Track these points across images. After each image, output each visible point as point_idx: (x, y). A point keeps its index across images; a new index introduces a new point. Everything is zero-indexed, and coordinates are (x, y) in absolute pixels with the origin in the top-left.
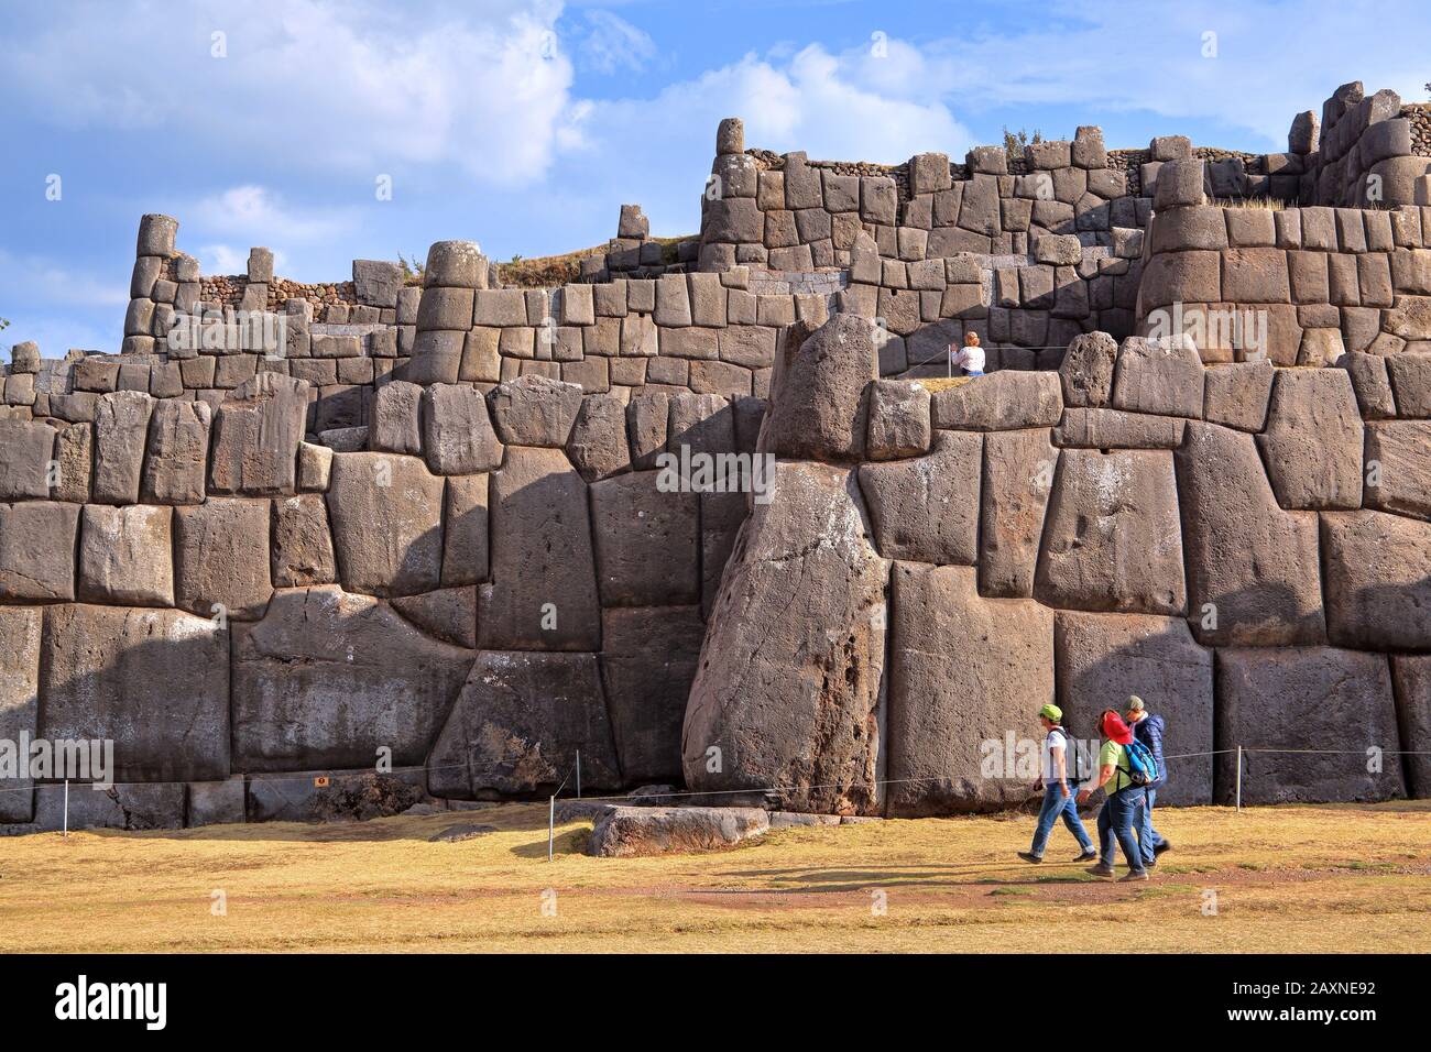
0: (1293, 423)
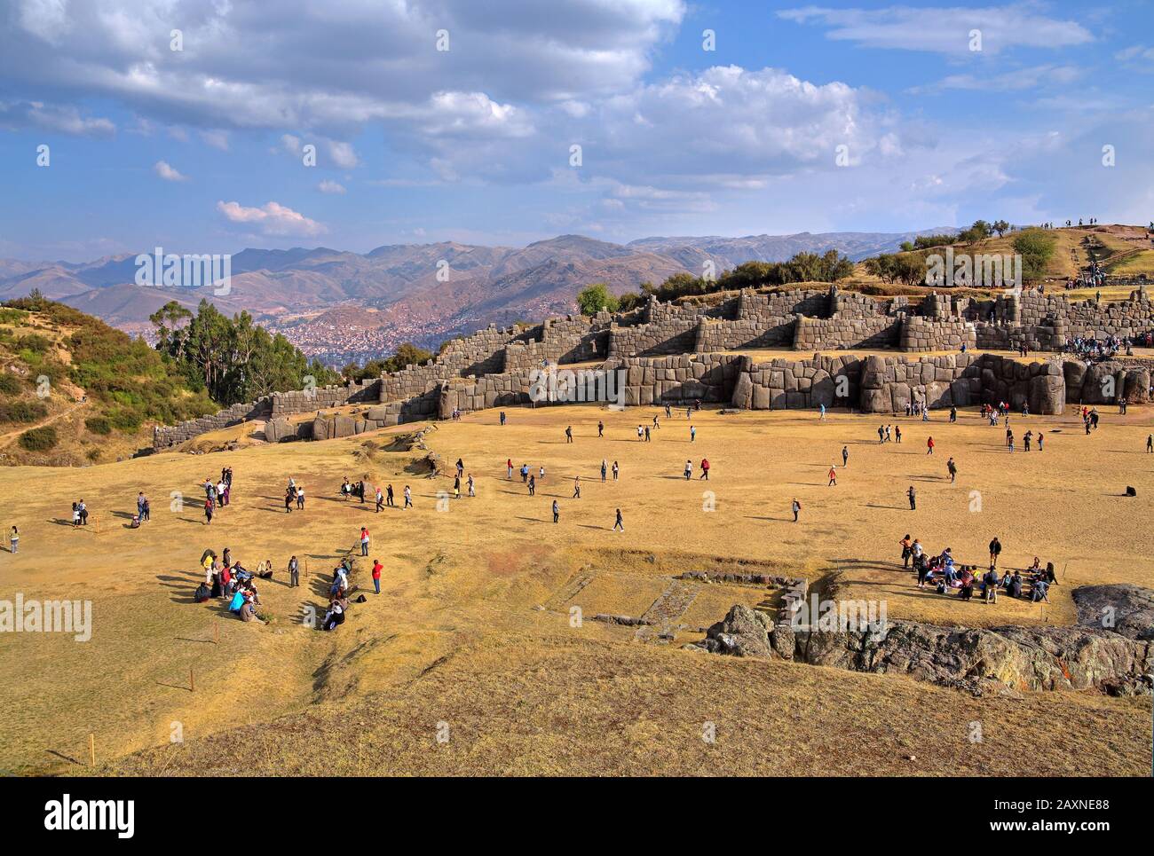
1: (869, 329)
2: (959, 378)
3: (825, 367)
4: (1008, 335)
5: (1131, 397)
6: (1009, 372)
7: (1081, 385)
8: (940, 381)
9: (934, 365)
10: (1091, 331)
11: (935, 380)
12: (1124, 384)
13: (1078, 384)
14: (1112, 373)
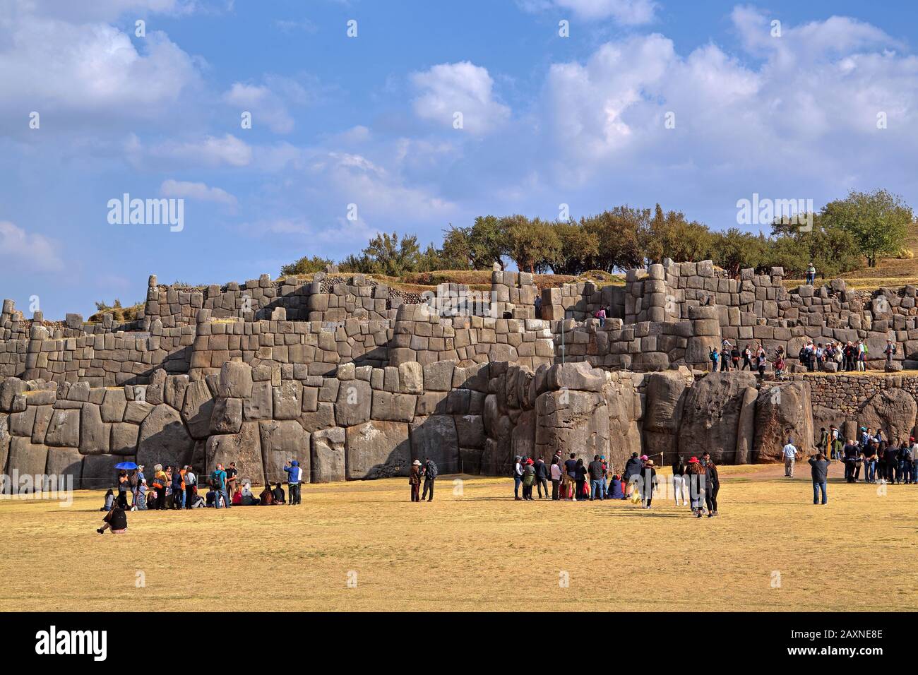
0: (107, 402)
1: (351, 340)
2: (432, 415)
3: (171, 398)
4: (611, 342)
5: (766, 443)
6: (512, 395)
7: (674, 424)
8: (384, 420)
9: (371, 385)
10: (803, 338)
11: (371, 419)
12: (752, 415)
13: (668, 420)
14: (731, 393)
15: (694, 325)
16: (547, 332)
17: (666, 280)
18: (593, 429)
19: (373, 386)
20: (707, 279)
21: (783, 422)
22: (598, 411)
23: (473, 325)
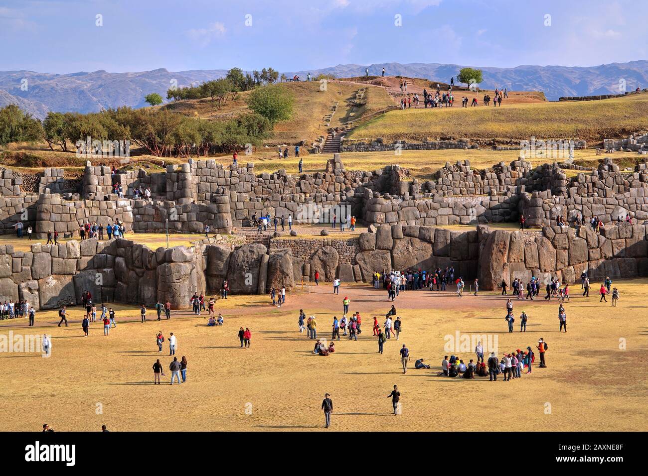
2: (85, 269)
5: (274, 284)
6: (138, 261)
7: (224, 273)
8: (59, 274)
9: (51, 255)
10: (270, 208)
11: (52, 274)
12: (267, 269)
13: (221, 271)
14: (255, 257)
15: (218, 207)
16: (129, 208)
17: (191, 172)
18: (191, 283)
19: (52, 255)
20: (212, 170)
21: (283, 272)
22: (192, 273)
23: (87, 206)
